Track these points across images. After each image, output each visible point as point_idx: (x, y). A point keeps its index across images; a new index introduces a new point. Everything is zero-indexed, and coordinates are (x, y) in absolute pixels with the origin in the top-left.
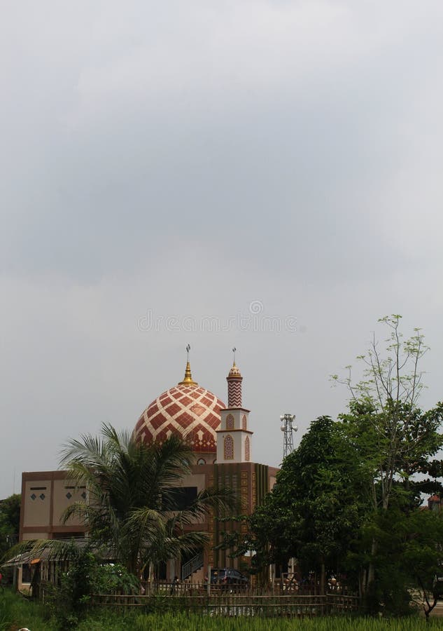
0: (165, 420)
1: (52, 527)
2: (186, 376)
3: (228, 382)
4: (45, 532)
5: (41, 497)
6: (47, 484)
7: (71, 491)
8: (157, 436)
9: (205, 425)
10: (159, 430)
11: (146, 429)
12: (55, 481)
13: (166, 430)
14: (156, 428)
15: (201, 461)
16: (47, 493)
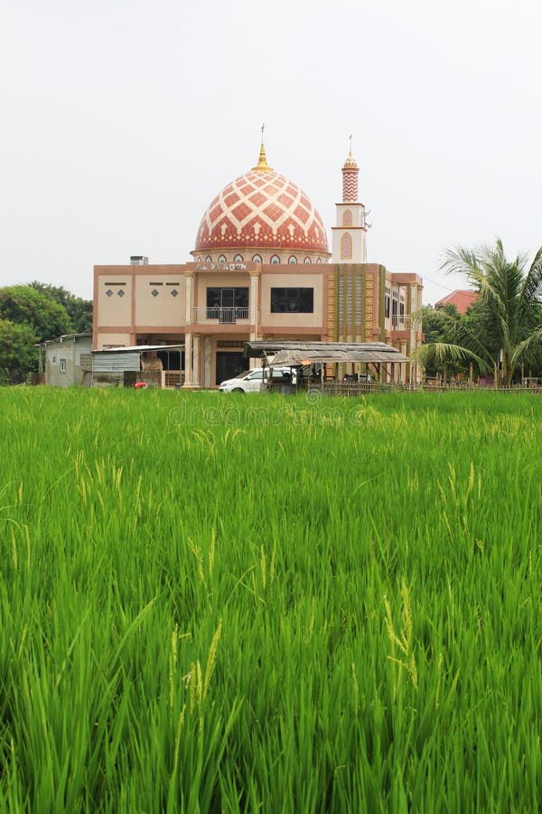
0: (250, 211)
1: (135, 327)
2: (261, 160)
3: (344, 174)
4: (128, 332)
5: (119, 293)
6: (127, 279)
7: (157, 288)
8: (243, 229)
9: (295, 218)
10: (245, 222)
11: (226, 220)
12: (137, 277)
13: (253, 222)
14: (240, 219)
15: (293, 259)
16: (126, 289)
